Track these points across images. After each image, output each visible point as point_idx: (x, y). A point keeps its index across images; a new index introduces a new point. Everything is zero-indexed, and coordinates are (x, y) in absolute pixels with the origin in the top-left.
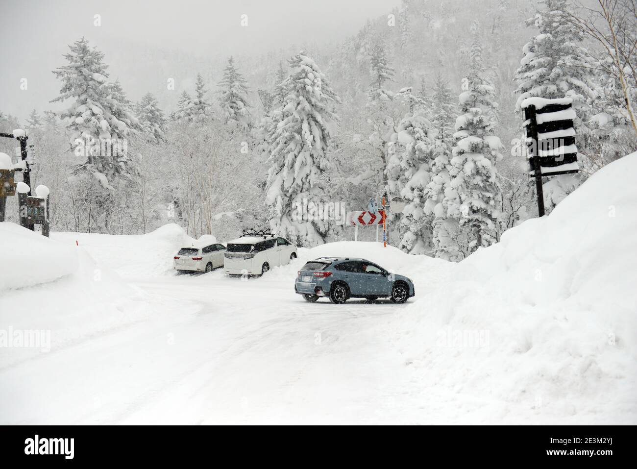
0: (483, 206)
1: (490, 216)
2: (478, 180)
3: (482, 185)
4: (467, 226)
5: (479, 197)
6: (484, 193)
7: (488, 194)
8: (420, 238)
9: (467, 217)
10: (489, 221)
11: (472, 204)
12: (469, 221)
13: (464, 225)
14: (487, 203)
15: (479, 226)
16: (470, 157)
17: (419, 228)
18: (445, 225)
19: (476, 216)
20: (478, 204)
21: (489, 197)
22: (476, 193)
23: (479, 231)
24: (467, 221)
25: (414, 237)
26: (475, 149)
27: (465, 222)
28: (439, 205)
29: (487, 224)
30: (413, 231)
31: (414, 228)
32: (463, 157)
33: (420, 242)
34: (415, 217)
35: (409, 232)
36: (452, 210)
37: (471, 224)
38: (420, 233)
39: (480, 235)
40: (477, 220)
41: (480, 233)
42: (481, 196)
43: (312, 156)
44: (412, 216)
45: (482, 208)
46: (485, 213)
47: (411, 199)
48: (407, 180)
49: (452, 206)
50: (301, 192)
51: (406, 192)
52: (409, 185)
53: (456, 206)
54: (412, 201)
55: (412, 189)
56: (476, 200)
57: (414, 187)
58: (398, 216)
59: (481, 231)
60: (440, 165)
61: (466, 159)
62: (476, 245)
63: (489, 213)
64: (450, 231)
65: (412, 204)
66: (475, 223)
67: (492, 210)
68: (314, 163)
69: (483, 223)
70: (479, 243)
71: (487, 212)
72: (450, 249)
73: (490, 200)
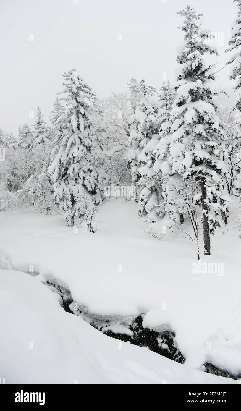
0: (207, 156)
1: (214, 168)
2: (200, 128)
3: (204, 133)
4: (190, 178)
5: (202, 148)
6: (207, 143)
7: (211, 144)
8: (154, 193)
9: (191, 169)
10: (213, 173)
11: (195, 155)
12: (193, 173)
13: (188, 178)
14: (211, 153)
15: (204, 178)
16: (189, 105)
17: (153, 185)
18: (172, 180)
19: (199, 168)
20: (202, 154)
21: (214, 146)
22: (198, 144)
23: (204, 183)
24: (190, 174)
25: (149, 192)
26: (195, 95)
27: (189, 175)
28: (165, 162)
29: (212, 176)
30: (148, 187)
31: (149, 186)
32: (183, 107)
33: (154, 196)
34: (148, 176)
35: (145, 188)
36: (177, 167)
37: (195, 177)
38: (153, 189)
39: (205, 188)
40: (201, 172)
41: (205, 186)
42: (204, 146)
43: (80, 138)
44: (146, 175)
45: (205, 159)
46: (209, 164)
47: (146, 162)
48: (143, 147)
49: (177, 162)
50: (73, 163)
51: (142, 157)
52: (144, 151)
53: (180, 162)
54: (147, 163)
55: (147, 154)
56: (199, 150)
57: (147, 152)
58: (139, 176)
59: (206, 183)
60: (165, 130)
61: (187, 109)
62: (201, 198)
63: (213, 164)
64: (176, 186)
65: (147, 165)
66: (199, 175)
67: (217, 161)
68: (82, 142)
69: (208, 174)
70: (204, 196)
71: (211, 162)
72: (176, 201)
73: (214, 149)
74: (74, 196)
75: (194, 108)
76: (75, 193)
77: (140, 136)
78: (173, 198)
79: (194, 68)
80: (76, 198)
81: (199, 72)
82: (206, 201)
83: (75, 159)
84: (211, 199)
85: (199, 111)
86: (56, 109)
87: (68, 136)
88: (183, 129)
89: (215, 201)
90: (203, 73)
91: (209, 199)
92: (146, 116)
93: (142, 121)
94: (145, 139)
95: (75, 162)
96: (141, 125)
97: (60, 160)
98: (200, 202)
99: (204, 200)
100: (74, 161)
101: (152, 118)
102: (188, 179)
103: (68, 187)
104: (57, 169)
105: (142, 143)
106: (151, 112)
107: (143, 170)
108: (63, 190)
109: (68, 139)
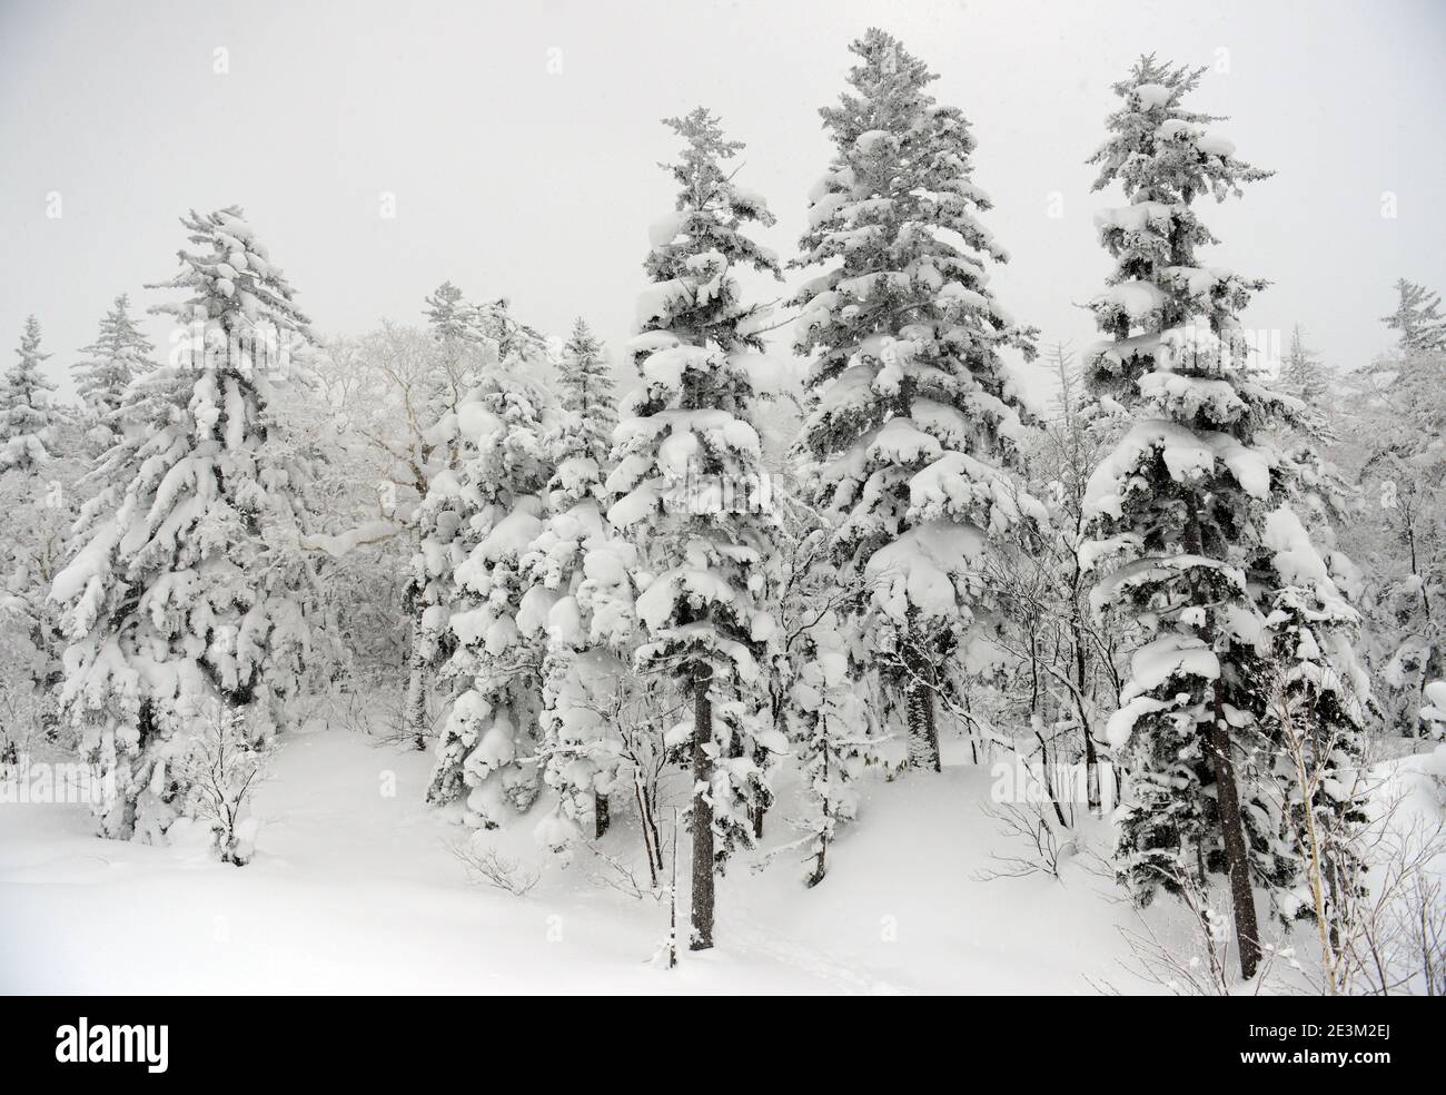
0: (725, 594)
1: (742, 635)
4: (660, 666)
5: (710, 564)
6: (726, 550)
7: (740, 553)
8: (503, 714)
9: (666, 634)
10: (741, 652)
11: (687, 587)
12: (672, 648)
13: (651, 664)
14: (740, 584)
15: (707, 670)
16: (682, 421)
17: (502, 681)
18: (581, 668)
19: (694, 632)
20: (708, 587)
21: (747, 563)
22: (697, 551)
23: (705, 686)
24: (662, 652)
25: (486, 708)
26: (699, 389)
27: (657, 654)
28: (566, 602)
29: (734, 662)
30: (482, 689)
31: (485, 683)
32: (655, 423)
33: (502, 721)
34: (488, 647)
35: (470, 692)
36: (609, 620)
37: (676, 661)
38: (503, 696)
39: (708, 702)
40: (699, 645)
41: (708, 696)
42: (716, 559)
43: (217, 471)
44: (481, 643)
45: (718, 602)
46: (726, 621)
47: (483, 592)
48: (476, 539)
49: (608, 606)
50: (173, 570)
51: (469, 572)
52: (479, 552)
53: (618, 606)
54: (487, 598)
55: (490, 566)
56: (700, 571)
57: (494, 558)
58: (447, 647)
59: (712, 687)
60: (574, 485)
61: (668, 429)
62: (690, 737)
63: (740, 623)
64: (596, 690)
65: (485, 606)
66: (691, 657)
67: (752, 612)
68: (222, 490)
69: (722, 656)
70: (704, 732)
71: (732, 616)
72: (593, 748)
73: (747, 571)
74: (155, 705)
75: (692, 430)
76: (161, 693)
77: (469, 495)
78: (578, 736)
79: (703, 300)
80: (162, 715)
81: (719, 319)
82: (710, 749)
83: (184, 555)
84: (727, 744)
85: (712, 441)
86: (111, 339)
87: (169, 458)
88: (652, 491)
89: (737, 751)
90: (732, 323)
91: (719, 742)
92: (502, 428)
93: (486, 443)
94: (489, 510)
95: (181, 565)
96: (482, 457)
97: (116, 550)
98: (686, 754)
99: (703, 746)
100: (176, 559)
101: (523, 436)
102: (652, 670)
103: (131, 667)
104: (95, 586)
105: (476, 522)
106: (523, 415)
107: (468, 623)
108: (109, 678)
109: (167, 468)
